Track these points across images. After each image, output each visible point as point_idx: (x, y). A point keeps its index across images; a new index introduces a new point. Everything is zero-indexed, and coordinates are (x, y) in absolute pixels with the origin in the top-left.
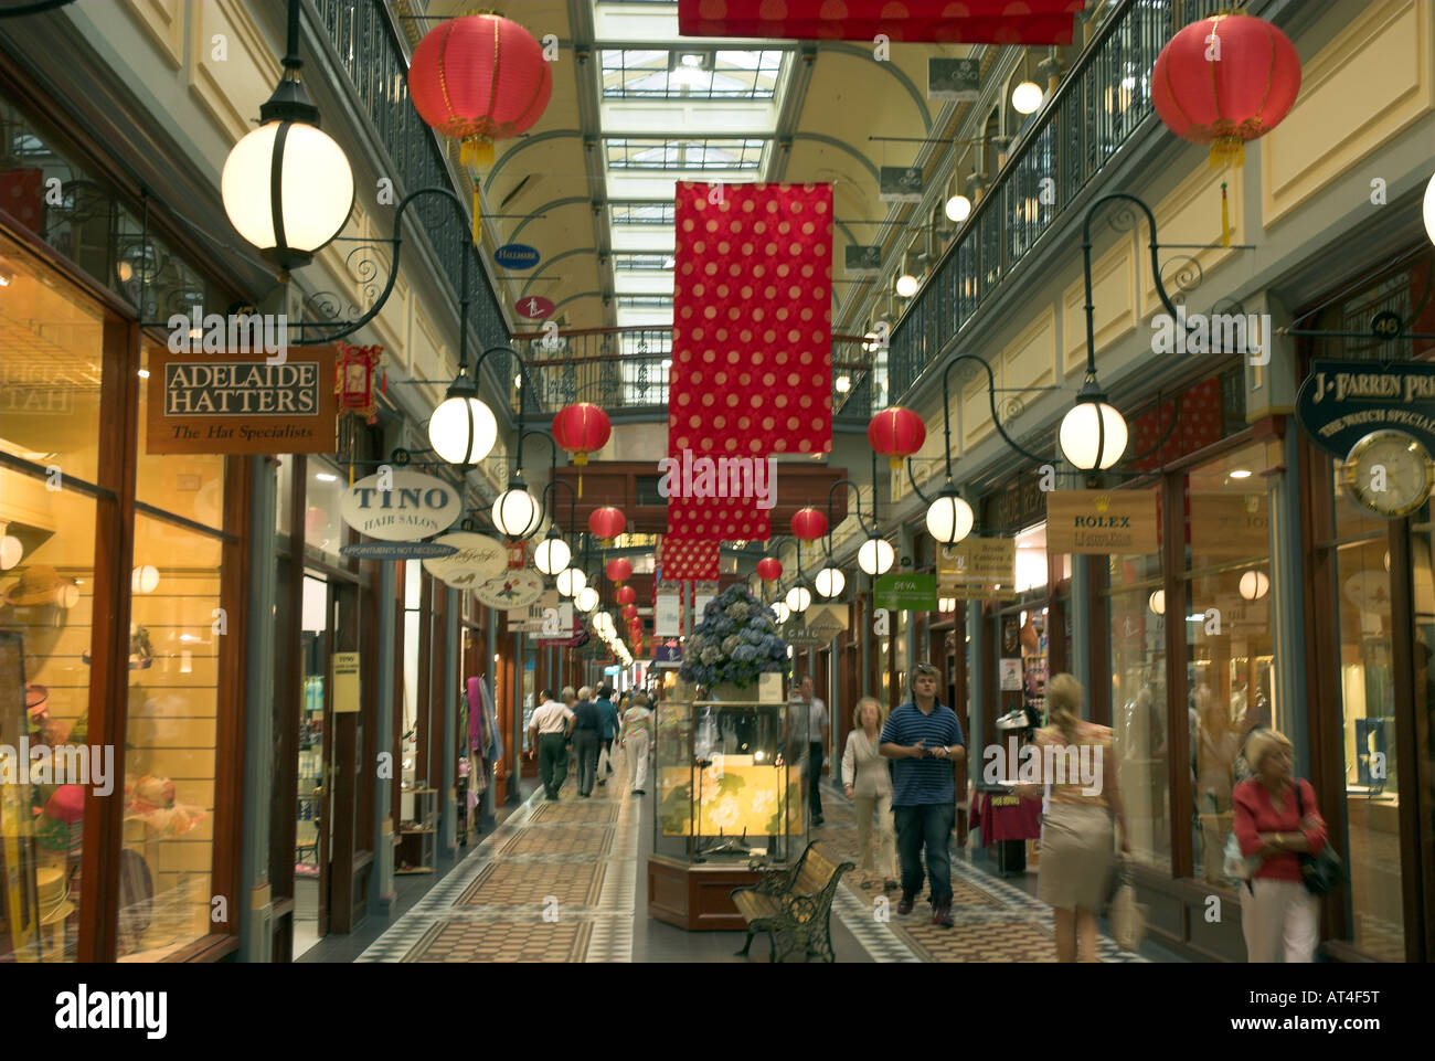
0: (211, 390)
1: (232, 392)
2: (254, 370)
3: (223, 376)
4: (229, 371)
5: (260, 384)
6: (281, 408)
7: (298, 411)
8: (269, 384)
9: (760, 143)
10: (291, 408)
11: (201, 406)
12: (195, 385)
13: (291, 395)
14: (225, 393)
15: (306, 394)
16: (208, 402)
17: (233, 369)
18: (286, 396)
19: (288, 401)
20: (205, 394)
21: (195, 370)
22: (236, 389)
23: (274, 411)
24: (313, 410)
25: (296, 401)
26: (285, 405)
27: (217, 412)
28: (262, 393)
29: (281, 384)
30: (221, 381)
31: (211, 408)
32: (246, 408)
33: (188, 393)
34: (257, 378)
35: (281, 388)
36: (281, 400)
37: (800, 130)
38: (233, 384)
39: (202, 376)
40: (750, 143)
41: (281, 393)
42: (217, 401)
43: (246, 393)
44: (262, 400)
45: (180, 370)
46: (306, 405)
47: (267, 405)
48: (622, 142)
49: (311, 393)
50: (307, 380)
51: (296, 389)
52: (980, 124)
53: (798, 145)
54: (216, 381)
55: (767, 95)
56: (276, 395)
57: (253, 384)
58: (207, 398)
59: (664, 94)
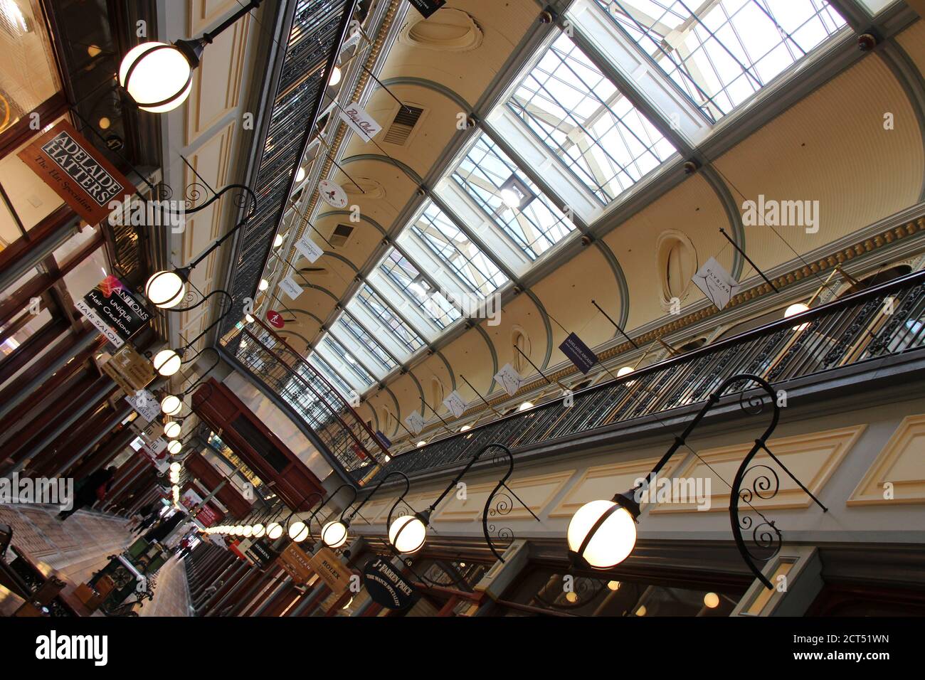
0: (70, 157)
1: (78, 166)
2: (96, 166)
3: (81, 157)
4: (86, 157)
5: (92, 174)
6: (90, 190)
7: (96, 198)
8: (95, 177)
9: (423, 343)
10: (94, 194)
11: (59, 159)
12: (66, 149)
13: (99, 189)
14: (75, 163)
15: (105, 195)
16: (64, 161)
17: (88, 158)
18: (97, 188)
19: (96, 190)
20: (66, 156)
21: (73, 143)
22: (80, 166)
23: (86, 189)
24: (102, 203)
25: (99, 193)
26: (93, 190)
27: (63, 167)
28: (89, 177)
29: (100, 182)
30: (78, 157)
31: (62, 164)
32: (76, 177)
33: (60, 149)
34: (93, 171)
35: (99, 184)
36: (93, 187)
37: (442, 352)
38: (81, 163)
39: (73, 148)
40: (418, 339)
41: (97, 184)
42: (67, 163)
43: (83, 171)
44: (86, 180)
45: (66, 138)
46: (101, 198)
47: (86, 184)
48: (371, 292)
49: (108, 196)
50: (112, 190)
51: (104, 189)
52: (506, 409)
53: (436, 356)
54: (76, 155)
55: (442, 326)
56: (94, 184)
57: (89, 171)
58: (65, 158)
59: (403, 288)
